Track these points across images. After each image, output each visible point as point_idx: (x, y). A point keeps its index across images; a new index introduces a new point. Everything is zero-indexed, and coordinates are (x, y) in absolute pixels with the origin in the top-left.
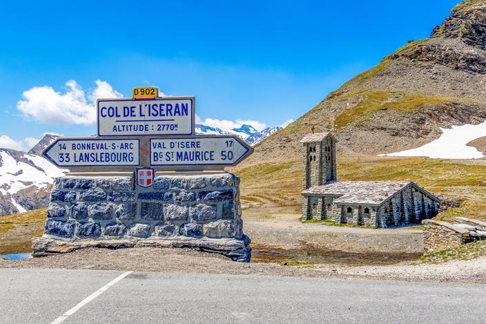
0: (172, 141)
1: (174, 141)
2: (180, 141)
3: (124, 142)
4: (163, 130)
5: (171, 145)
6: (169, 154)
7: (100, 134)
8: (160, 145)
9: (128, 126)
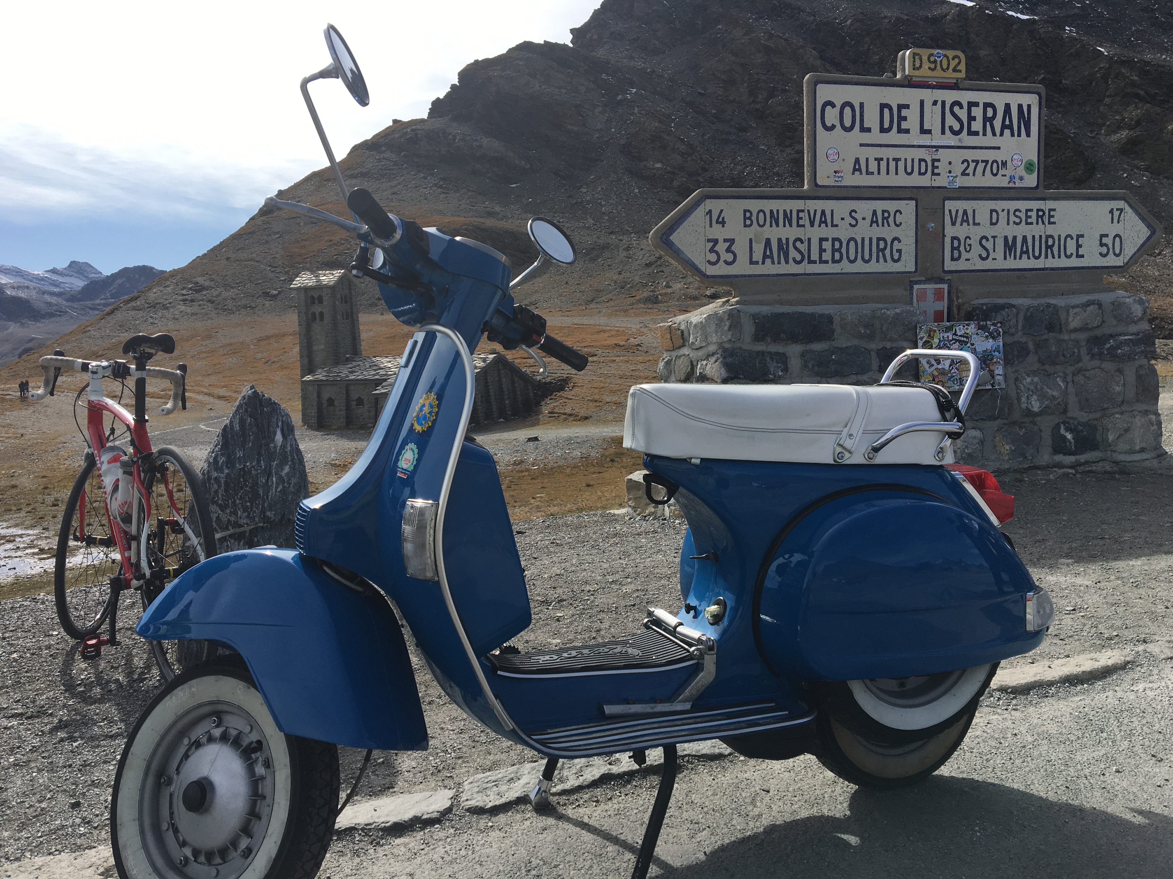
0: (993, 205)
1: (998, 205)
2: (1012, 205)
3: (880, 206)
4: (974, 174)
5: (991, 217)
6: (987, 240)
7: (819, 182)
8: (967, 217)
9: (891, 160)
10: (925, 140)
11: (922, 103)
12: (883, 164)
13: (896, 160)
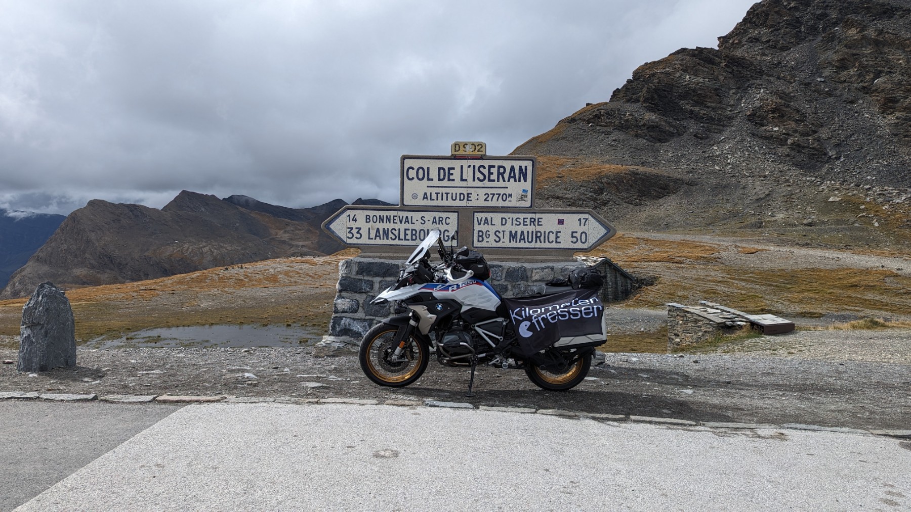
0: (503, 215)
1: (506, 216)
2: (515, 216)
3: (438, 215)
4: (492, 200)
5: (502, 221)
6: (499, 232)
7: (405, 203)
8: (487, 221)
9: (444, 194)
10: (464, 184)
11: (462, 167)
12: (440, 196)
13: (447, 194)
